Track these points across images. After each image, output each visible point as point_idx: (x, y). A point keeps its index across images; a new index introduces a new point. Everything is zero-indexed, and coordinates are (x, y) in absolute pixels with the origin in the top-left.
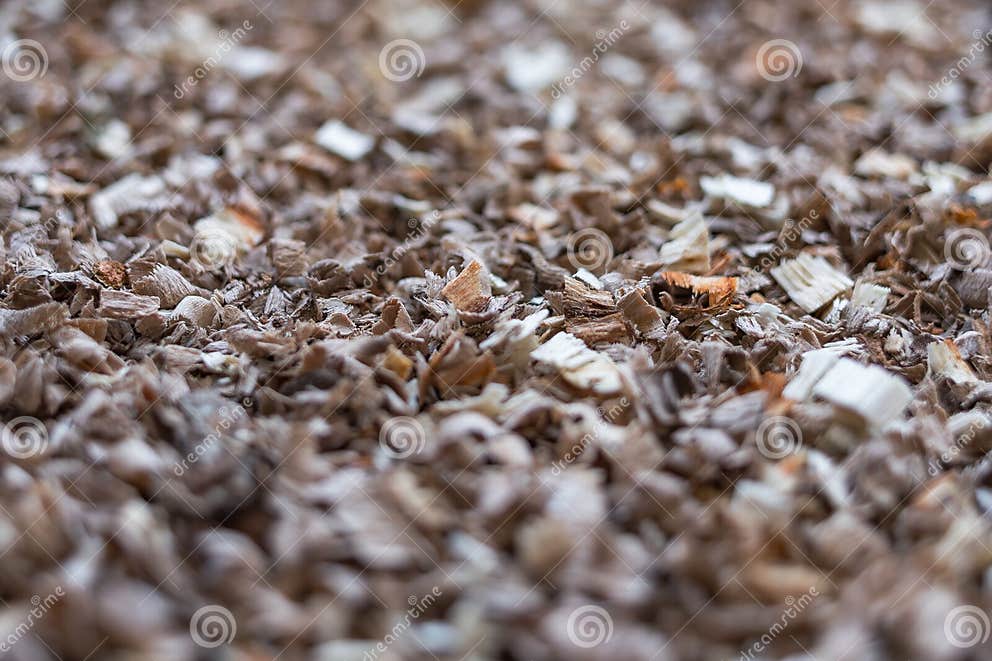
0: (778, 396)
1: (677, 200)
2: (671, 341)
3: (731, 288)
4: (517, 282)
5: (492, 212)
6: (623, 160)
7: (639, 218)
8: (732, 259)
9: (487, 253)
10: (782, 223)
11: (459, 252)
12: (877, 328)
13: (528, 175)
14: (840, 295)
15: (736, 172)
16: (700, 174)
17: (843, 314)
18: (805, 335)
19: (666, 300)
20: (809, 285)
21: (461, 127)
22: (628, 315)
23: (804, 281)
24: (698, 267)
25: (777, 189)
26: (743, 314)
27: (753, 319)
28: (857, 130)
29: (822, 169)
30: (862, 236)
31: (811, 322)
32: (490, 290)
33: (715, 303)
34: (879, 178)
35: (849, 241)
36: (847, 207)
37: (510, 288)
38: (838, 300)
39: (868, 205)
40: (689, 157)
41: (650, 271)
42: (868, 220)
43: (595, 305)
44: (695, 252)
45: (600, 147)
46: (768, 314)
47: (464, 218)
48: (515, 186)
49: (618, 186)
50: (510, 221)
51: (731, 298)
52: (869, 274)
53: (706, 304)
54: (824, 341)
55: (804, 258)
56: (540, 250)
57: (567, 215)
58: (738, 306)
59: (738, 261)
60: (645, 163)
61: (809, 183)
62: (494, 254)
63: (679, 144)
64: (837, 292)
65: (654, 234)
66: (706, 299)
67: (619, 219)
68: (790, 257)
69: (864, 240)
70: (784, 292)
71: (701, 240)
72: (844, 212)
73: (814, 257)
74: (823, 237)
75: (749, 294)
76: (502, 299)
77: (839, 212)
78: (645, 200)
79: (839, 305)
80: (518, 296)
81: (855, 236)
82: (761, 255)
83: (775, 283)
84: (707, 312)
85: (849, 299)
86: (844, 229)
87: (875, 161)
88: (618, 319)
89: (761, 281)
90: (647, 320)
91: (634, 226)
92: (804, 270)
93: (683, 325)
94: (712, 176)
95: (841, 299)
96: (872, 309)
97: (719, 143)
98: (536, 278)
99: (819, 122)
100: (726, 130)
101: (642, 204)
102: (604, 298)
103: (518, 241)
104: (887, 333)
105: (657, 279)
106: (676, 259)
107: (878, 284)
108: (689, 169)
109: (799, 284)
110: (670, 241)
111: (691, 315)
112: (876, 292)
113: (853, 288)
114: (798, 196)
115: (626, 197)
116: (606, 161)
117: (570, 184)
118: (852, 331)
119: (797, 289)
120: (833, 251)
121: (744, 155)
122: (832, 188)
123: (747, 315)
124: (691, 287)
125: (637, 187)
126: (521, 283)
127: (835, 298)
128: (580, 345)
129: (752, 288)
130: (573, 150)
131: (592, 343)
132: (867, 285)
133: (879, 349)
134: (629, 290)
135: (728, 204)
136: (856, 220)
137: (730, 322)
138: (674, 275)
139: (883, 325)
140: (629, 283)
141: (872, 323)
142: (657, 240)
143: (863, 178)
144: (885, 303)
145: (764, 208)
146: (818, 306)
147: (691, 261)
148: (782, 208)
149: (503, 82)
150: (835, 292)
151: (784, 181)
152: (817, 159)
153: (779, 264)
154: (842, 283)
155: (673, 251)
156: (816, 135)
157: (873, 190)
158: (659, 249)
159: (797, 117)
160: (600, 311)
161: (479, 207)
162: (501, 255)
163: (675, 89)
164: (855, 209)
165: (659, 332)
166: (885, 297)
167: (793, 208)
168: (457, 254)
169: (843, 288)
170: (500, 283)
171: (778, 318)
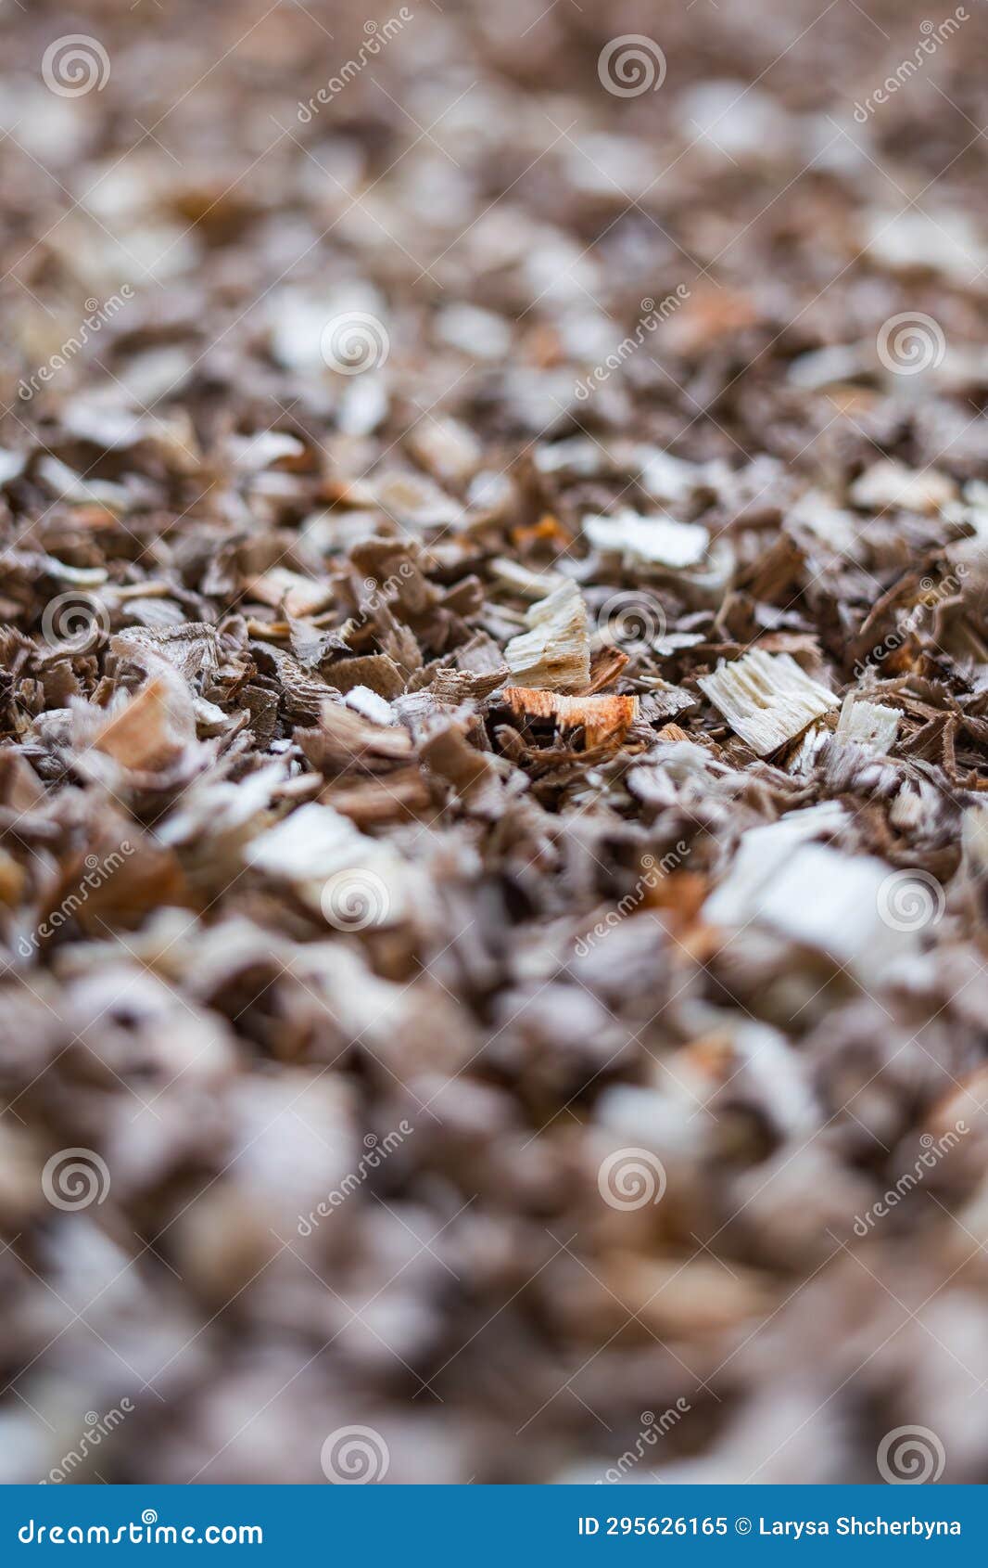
0: (690, 918)
1: (543, 556)
2: (511, 818)
3: (623, 716)
4: (247, 713)
5: (215, 583)
6: (456, 489)
7: (471, 590)
8: (631, 663)
9: (193, 658)
10: (721, 593)
11: (140, 660)
12: (876, 783)
13: (291, 518)
14: (817, 723)
15: (643, 506)
16: (588, 509)
17: (820, 758)
18: (749, 799)
19: (508, 739)
20: (764, 706)
21: (174, 433)
22: (436, 769)
23: (755, 699)
24: (567, 678)
25: (714, 534)
26: (642, 763)
27: (660, 773)
28: (858, 429)
29: (795, 498)
30: (858, 613)
31: (764, 775)
32: (193, 729)
33: (595, 743)
34: (890, 513)
35: (838, 623)
36: (834, 563)
37: (233, 723)
38: (812, 732)
39: (871, 561)
40: (568, 480)
41: (481, 688)
42: (868, 585)
43: (375, 754)
44: (563, 651)
45: (419, 464)
46: (688, 762)
47: (168, 596)
48: (261, 538)
49: (443, 533)
50: (250, 600)
51: (624, 733)
52: (869, 683)
53: (580, 746)
54: (782, 808)
55: (756, 657)
56: (291, 651)
57: (346, 586)
58: (635, 748)
59: (642, 664)
60: (494, 492)
61: (769, 522)
62: (207, 661)
63: (549, 459)
64: (812, 717)
65: (498, 617)
66: (578, 735)
67: (439, 593)
68: (733, 656)
69: (863, 620)
70: (721, 718)
71: (574, 630)
72: (830, 575)
73: (774, 654)
74: (793, 618)
75: (658, 725)
76: (211, 746)
77: (819, 572)
78: (488, 557)
79: (814, 742)
80: (245, 739)
81: (847, 614)
82: (680, 653)
83: (706, 703)
84: (583, 760)
85: (833, 729)
86: (828, 602)
87: (886, 483)
88: (418, 780)
89: (679, 699)
90: (471, 778)
91: (462, 605)
92: (756, 680)
93: (540, 784)
94: (604, 513)
95: (818, 730)
96: (871, 747)
97: (623, 454)
98: (282, 703)
99: (795, 417)
100: (637, 433)
101: (480, 566)
102: (395, 742)
103: (253, 636)
104: (895, 791)
105: (495, 701)
106: (531, 663)
107: (883, 701)
108: (567, 502)
109: (748, 705)
110: (525, 630)
111: (554, 765)
112: (878, 716)
113: (840, 708)
114: (752, 547)
115: (451, 554)
116: (426, 489)
117: (359, 531)
118: (835, 787)
119: (743, 714)
120: (808, 643)
121: (665, 476)
122: (809, 531)
123: (652, 765)
124: (554, 715)
125: (474, 536)
126: (254, 713)
127: (807, 729)
128: (344, 828)
129: (665, 713)
130: (370, 471)
131: (367, 825)
132: (864, 704)
133: (879, 820)
134: (439, 725)
135: (628, 563)
136: (849, 586)
137: (619, 778)
138: (524, 693)
139: (888, 777)
140: (442, 711)
141: (867, 776)
142: (503, 630)
143: (864, 512)
144: (894, 737)
145: (691, 568)
146: (778, 743)
147: (556, 667)
148: (723, 568)
149: (265, 355)
150: (807, 717)
151: (727, 521)
152: (788, 481)
153: (713, 669)
154: (821, 699)
155: (526, 651)
156: (789, 438)
157: (878, 533)
158: (503, 646)
159: (758, 408)
160: (384, 765)
161: (193, 575)
162: (223, 663)
163: (558, 362)
164: (847, 568)
165: (492, 800)
166: (893, 726)
167: (741, 567)
168: (136, 663)
169: (822, 709)
170: (214, 714)
171: (708, 768)
